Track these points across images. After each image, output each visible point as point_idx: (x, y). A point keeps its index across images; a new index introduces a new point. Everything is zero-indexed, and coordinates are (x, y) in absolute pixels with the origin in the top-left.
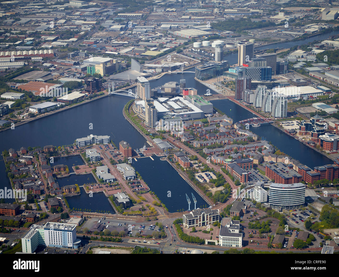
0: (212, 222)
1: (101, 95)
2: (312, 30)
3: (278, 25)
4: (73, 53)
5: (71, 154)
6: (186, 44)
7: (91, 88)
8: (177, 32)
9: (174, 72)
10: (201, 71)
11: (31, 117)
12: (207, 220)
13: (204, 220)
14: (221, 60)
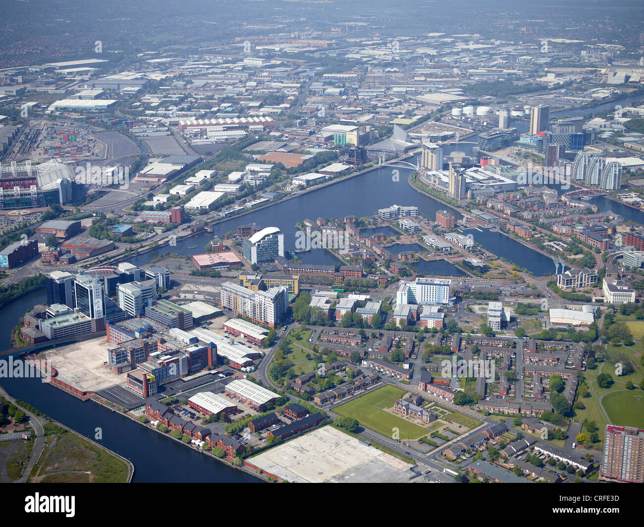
0: (590, 283)
1: (370, 167)
2: (601, 95)
3: (552, 89)
4: (299, 121)
5: (380, 225)
6: (440, 111)
7: (355, 158)
8: (420, 96)
9: (446, 142)
10: (488, 140)
11: (301, 190)
12: (585, 280)
13: (581, 280)
14: (508, 128)
